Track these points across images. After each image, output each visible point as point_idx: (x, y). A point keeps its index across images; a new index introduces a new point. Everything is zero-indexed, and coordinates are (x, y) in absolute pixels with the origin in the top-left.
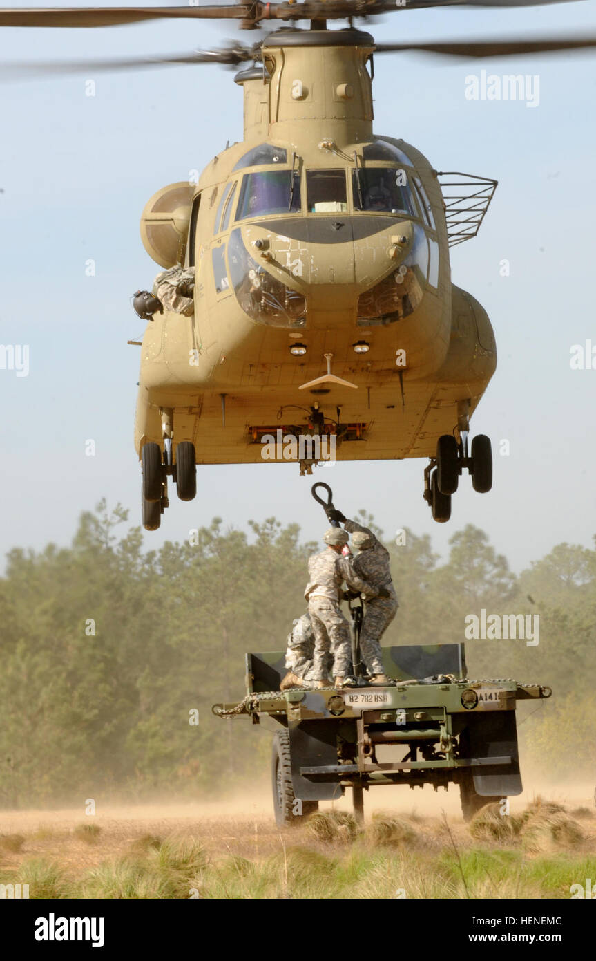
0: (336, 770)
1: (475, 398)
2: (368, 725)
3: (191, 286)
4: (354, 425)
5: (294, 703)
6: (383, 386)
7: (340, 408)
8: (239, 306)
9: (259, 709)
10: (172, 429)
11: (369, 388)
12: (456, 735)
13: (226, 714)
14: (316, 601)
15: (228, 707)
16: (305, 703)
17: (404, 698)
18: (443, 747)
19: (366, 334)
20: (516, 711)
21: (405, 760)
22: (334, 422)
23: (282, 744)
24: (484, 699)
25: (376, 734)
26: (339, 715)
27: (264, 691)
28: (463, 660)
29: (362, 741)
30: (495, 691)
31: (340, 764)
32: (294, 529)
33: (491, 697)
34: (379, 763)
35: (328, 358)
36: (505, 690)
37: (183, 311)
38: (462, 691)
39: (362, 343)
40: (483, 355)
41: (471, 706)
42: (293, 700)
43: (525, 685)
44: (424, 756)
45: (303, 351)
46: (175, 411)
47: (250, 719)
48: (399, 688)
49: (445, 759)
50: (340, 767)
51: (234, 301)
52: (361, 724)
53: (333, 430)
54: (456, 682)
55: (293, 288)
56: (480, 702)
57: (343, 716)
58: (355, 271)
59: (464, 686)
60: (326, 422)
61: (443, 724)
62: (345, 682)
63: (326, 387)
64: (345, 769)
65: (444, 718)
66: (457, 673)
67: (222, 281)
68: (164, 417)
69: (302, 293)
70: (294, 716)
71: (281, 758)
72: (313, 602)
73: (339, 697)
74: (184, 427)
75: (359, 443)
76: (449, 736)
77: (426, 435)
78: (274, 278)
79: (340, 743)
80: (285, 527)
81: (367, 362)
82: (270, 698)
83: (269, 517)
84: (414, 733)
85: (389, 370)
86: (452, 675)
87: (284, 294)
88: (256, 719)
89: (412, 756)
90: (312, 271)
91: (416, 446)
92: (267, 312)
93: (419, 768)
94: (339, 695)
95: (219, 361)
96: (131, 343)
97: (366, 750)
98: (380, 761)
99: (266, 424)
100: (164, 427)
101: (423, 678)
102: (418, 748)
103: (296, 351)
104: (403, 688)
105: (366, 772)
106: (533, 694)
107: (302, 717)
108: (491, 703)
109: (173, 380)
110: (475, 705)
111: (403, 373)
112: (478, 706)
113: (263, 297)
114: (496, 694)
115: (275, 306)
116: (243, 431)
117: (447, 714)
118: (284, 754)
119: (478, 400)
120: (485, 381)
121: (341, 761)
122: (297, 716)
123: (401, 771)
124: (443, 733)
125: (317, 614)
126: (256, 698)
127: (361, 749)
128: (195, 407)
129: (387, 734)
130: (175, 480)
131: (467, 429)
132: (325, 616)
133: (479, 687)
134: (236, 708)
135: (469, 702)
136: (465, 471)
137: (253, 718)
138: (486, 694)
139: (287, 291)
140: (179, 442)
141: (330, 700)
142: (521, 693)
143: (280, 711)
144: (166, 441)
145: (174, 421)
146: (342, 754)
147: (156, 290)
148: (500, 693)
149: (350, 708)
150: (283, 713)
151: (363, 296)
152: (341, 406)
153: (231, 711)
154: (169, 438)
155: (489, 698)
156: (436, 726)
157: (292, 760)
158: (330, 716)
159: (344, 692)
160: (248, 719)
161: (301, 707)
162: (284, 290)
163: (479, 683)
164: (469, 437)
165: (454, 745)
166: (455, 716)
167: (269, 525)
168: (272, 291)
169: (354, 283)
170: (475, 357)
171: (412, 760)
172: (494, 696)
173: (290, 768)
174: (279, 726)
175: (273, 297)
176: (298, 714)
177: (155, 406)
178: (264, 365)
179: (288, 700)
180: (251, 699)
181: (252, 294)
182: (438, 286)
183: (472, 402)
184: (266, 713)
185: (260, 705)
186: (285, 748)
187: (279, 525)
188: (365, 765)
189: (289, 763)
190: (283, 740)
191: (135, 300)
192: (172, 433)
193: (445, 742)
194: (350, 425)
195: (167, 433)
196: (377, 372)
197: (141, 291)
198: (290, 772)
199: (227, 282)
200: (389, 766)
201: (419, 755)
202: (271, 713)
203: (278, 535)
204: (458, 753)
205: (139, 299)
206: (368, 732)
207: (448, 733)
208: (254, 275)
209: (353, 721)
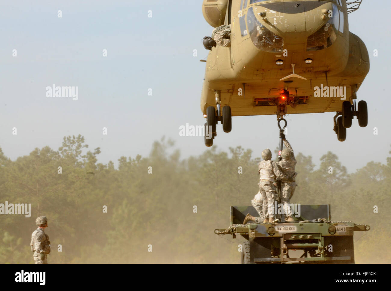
0: (270, 260)
1: (359, 83)
2: (285, 240)
3: (229, 34)
4: (302, 97)
5: (252, 229)
6: (317, 79)
7: (297, 89)
8: (252, 43)
9: (236, 232)
10: (220, 100)
11: (311, 80)
12: (325, 246)
13: (221, 233)
14: (263, 182)
15: (222, 230)
16: (257, 230)
17: (302, 229)
18: (320, 251)
19: (311, 55)
20: (354, 236)
21: (302, 257)
22: (294, 96)
23: (246, 248)
24: (339, 230)
25: (290, 245)
26: (272, 235)
27: (238, 224)
28: (330, 212)
29: (283, 247)
30: (344, 227)
31: (272, 258)
32: (249, 152)
33: (342, 229)
34: (290, 258)
35: (293, 66)
36: (349, 226)
37: (226, 45)
38: (329, 226)
39: (309, 59)
40: (363, 64)
41: (333, 233)
42: (252, 228)
43: (358, 224)
44: (311, 255)
45: (281, 63)
46: (222, 92)
47: (232, 236)
48: (300, 224)
49: (320, 257)
50: (272, 259)
51: (250, 40)
52: (282, 240)
53: (292, 100)
54: (326, 222)
55: (277, 34)
56: (337, 231)
57: (274, 236)
58: (305, 26)
59: (330, 224)
60: (290, 96)
61: (320, 241)
62: (276, 221)
63: (291, 80)
64: (274, 260)
65: (321, 238)
66: (327, 218)
67: (244, 31)
68: (217, 95)
69: (281, 36)
70: (252, 235)
71: (246, 254)
72: (262, 182)
73: (272, 227)
74: (225, 99)
75: (304, 105)
76: (322, 246)
77: (335, 101)
78: (268, 29)
79: (273, 248)
80: (245, 151)
81: (311, 67)
82: (241, 227)
83: (239, 145)
84: (307, 245)
85: (321, 71)
86: (325, 219)
87: (273, 37)
88: (234, 236)
89: (305, 255)
90: (286, 26)
91: (330, 106)
92: (265, 45)
93: (309, 260)
94: (273, 226)
95: (243, 68)
96: (201, 61)
97: (284, 252)
98: (291, 257)
99: (262, 97)
100: (217, 99)
101: (311, 220)
102: (308, 252)
103: (278, 63)
104: (302, 224)
105: (285, 262)
106: (361, 229)
107: (256, 236)
108: (342, 232)
109: (221, 77)
110: (335, 233)
111: (327, 73)
112: (336, 233)
113: (263, 39)
114: (344, 228)
115: (269, 43)
116: (252, 100)
117: (322, 236)
118: (247, 252)
119: (360, 84)
120: (364, 76)
121: (273, 256)
122: (253, 236)
123: (300, 262)
124: (320, 245)
125: (263, 188)
126: (235, 227)
127: (282, 251)
128: (231, 90)
129: (295, 245)
130: (222, 123)
131: (356, 98)
132: (267, 189)
133: (337, 225)
134: (225, 231)
135: (333, 231)
136: (355, 117)
137: (233, 236)
138: (340, 228)
139: (274, 36)
140: (223, 106)
141: (268, 228)
142: (356, 228)
143: (246, 233)
144: (218, 106)
145: (221, 96)
146: (273, 253)
147: (213, 36)
148: (346, 228)
149: (278, 232)
150: (247, 234)
151: (310, 37)
152: (297, 88)
153: (223, 232)
154: (219, 104)
155: (341, 230)
156: (316, 241)
157: (251, 255)
158: (269, 236)
159: (275, 225)
160: (231, 236)
161: (256, 231)
162: (273, 35)
163: (337, 223)
164: (357, 101)
165: (325, 251)
166: (326, 238)
167: (238, 149)
168: (267, 36)
169: (305, 32)
170: (360, 65)
171: (305, 257)
172: (343, 229)
173: (249, 259)
174: (245, 240)
175: (268, 39)
176: (254, 235)
177: (212, 89)
178: (263, 70)
179: (249, 228)
180: (232, 227)
181: (258, 37)
182: (344, 32)
183: (358, 85)
184: (239, 234)
185: (236, 230)
186: (247, 250)
187: (243, 150)
188: (284, 258)
189: (249, 257)
190: (246, 246)
191: (204, 41)
192: (220, 102)
193: (321, 249)
194: (300, 97)
195: (218, 102)
196: (315, 72)
197: (207, 36)
198: (249, 261)
199: (246, 32)
200: (294, 259)
201: (309, 255)
202: (242, 234)
203: (242, 155)
204: (326, 254)
205: (206, 40)
206: (286, 243)
207: (322, 245)
208: (259, 28)
209: (278, 239)
